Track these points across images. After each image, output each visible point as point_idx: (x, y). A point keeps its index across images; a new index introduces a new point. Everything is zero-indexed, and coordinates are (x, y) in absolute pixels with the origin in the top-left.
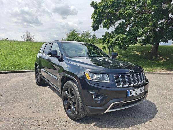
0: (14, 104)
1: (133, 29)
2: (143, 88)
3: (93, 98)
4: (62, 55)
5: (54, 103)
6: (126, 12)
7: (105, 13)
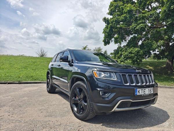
0: (26, 109)
1: (145, 43)
2: (151, 88)
3: (101, 94)
4: (72, 60)
5: (66, 109)
6: (138, 26)
7: (117, 28)
